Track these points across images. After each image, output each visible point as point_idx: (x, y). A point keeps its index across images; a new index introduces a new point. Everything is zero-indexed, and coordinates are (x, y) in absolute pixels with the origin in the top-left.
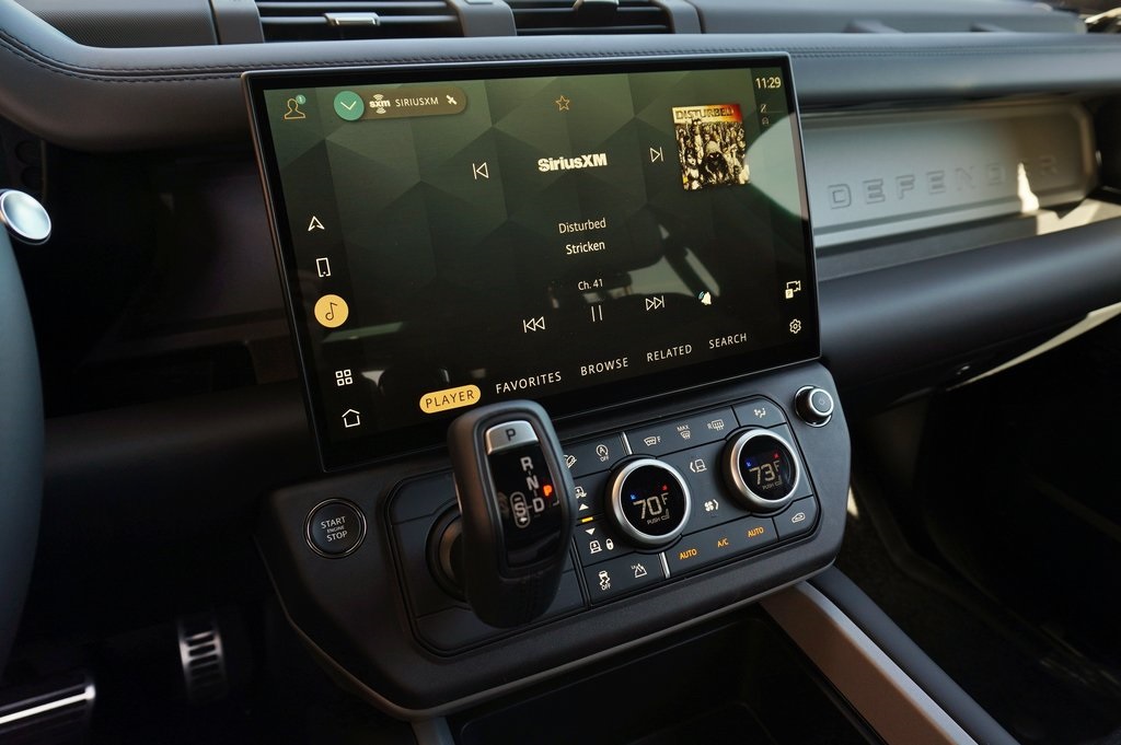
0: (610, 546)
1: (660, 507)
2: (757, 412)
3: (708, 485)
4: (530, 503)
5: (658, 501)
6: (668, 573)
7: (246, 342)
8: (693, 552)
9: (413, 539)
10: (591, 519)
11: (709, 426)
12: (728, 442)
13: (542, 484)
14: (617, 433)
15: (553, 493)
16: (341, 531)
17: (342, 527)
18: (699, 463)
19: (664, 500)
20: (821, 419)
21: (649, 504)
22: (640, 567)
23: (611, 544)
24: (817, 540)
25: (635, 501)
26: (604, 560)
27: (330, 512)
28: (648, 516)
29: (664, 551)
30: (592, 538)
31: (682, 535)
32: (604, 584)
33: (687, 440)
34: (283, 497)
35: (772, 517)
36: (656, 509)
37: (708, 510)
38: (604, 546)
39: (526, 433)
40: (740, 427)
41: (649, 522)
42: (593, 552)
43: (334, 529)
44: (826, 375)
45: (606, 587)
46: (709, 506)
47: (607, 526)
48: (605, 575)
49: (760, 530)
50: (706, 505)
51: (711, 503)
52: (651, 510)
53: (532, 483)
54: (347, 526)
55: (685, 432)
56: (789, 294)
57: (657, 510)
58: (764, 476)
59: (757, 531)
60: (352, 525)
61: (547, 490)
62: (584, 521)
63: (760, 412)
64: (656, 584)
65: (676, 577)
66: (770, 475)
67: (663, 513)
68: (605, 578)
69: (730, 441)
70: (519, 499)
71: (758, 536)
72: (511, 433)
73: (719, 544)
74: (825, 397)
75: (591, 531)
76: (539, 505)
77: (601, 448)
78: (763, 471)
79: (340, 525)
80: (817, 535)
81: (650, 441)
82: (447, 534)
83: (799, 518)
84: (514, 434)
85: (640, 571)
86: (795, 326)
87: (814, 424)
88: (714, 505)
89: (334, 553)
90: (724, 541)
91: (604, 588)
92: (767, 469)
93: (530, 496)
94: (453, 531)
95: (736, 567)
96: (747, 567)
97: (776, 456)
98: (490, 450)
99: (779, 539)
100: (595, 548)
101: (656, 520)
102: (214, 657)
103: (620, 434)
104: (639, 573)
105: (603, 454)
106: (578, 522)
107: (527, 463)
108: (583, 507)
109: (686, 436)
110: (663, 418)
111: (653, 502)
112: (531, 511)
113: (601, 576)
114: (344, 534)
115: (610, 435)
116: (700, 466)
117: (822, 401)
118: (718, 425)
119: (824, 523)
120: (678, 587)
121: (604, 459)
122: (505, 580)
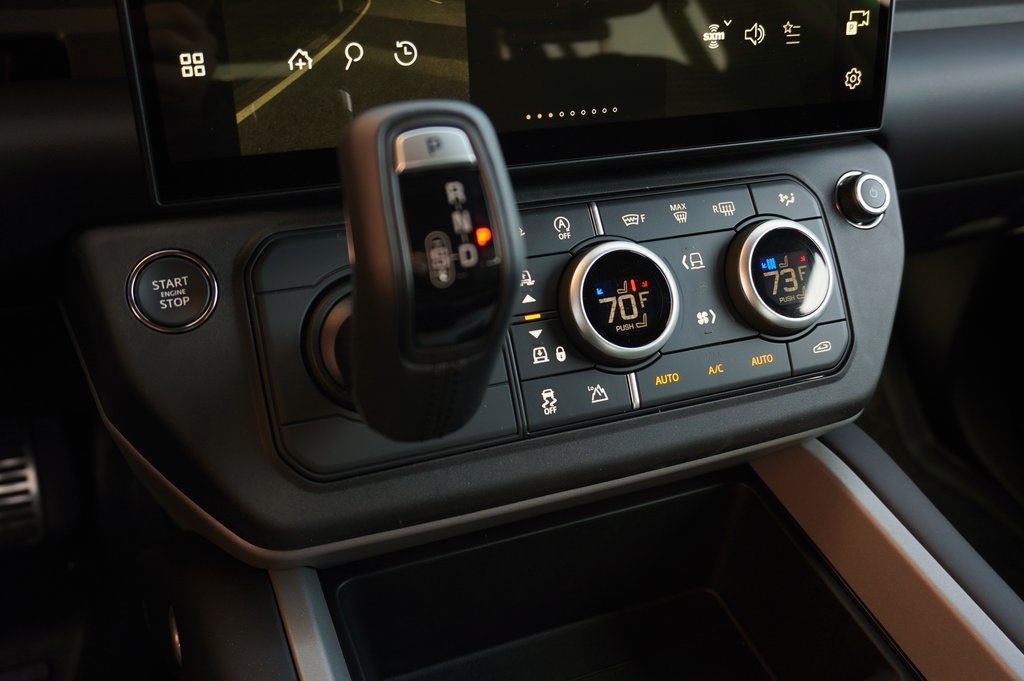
0: (561, 356)
1: (635, 310)
2: (782, 198)
3: (705, 288)
4: (455, 250)
5: (633, 302)
6: (637, 401)
7: (62, 36)
8: (674, 377)
9: (284, 316)
10: (538, 316)
11: (715, 209)
12: (738, 233)
13: (477, 224)
14: (585, 203)
15: (490, 243)
16: (181, 296)
17: (183, 292)
18: (695, 258)
19: (642, 300)
20: (869, 218)
21: (621, 304)
22: (599, 390)
23: (563, 354)
24: (844, 380)
25: (602, 297)
26: (551, 375)
27: (168, 267)
28: (618, 320)
29: (635, 371)
30: (537, 342)
31: (661, 353)
32: (548, 406)
33: (683, 224)
34: (98, 241)
35: (787, 342)
36: (629, 311)
37: (701, 322)
38: (552, 355)
39: (457, 147)
40: (757, 215)
41: (618, 328)
42: (536, 362)
43: (172, 293)
44: (882, 158)
45: (550, 411)
46: (703, 318)
47: (560, 328)
48: (551, 394)
49: (768, 358)
50: (699, 315)
51: (705, 314)
52: (623, 312)
53: (461, 221)
54: (190, 290)
55: (679, 212)
56: (852, 29)
57: (632, 313)
58: (782, 284)
59: (764, 359)
60: (197, 290)
61: (483, 236)
62: (528, 318)
63: (787, 198)
64: (618, 415)
65: (648, 408)
66: (791, 285)
67: (639, 319)
68: (550, 399)
69: (741, 233)
70: (437, 242)
71: (766, 365)
72: (433, 145)
73: (711, 370)
74: (879, 190)
75: (536, 334)
76: (469, 257)
77: (561, 221)
78: (782, 278)
79: (179, 288)
80: (844, 374)
81: (631, 220)
82: (332, 315)
83: (823, 348)
84: (438, 145)
85: (599, 394)
86: (853, 79)
87: (859, 225)
88: (710, 317)
89: (171, 325)
90: (718, 367)
91: (548, 412)
92: (788, 275)
93: (455, 240)
94: (341, 313)
95: (732, 404)
96: (746, 406)
97: (803, 259)
98: (401, 166)
99: (793, 373)
100: (540, 356)
101: (628, 327)
102: (25, 492)
103: (589, 205)
104: (597, 397)
105: (563, 230)
106: (519, 319)
107: (455, 191)
108: (529, 299)
109: (682, 218)
110: (651, 190)
111: (627, 303)
112: (457, 263)
113: (545, 395)
114: (185, 301)
115: (575, 205)
116: (696, 261)
117: (874, 192)
118: (727, 209)
119: (856, 358)
120: (649, 422)
121: (563, 236)
122: (410, 366)
